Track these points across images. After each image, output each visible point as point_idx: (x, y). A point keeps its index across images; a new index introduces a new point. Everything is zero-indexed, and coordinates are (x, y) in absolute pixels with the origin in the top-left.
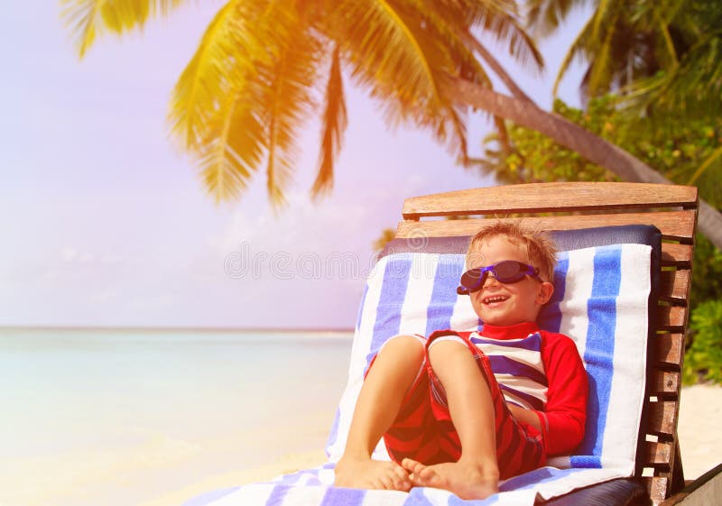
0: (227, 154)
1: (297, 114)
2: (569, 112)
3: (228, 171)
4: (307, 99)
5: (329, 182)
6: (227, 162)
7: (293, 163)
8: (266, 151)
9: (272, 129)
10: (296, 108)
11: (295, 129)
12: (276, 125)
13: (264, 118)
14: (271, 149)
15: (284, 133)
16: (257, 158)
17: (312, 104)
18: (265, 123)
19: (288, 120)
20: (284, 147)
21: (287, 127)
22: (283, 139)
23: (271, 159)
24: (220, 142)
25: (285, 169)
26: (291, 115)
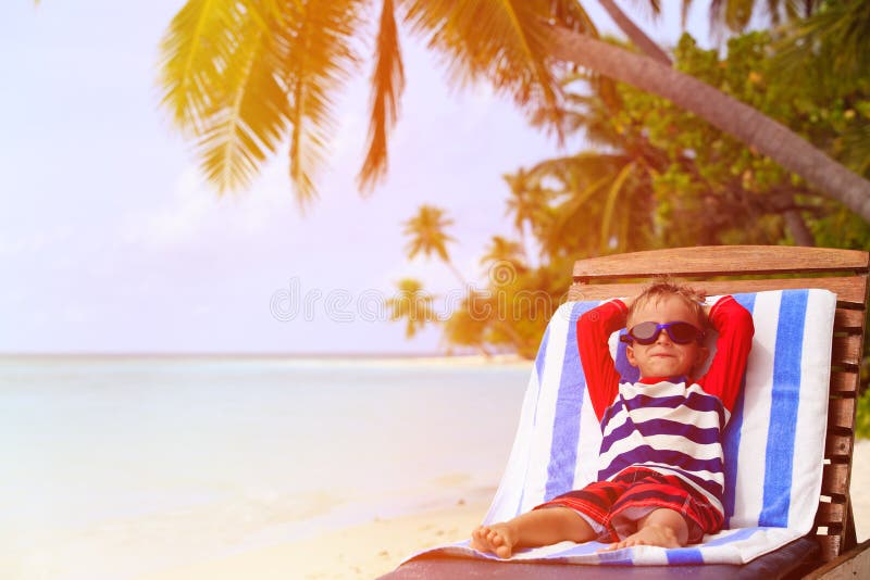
0: (239, 131)
1: (331, 73)
2: (699, 56)
3: (238, 153)
4: (346, 53)
5: (382, 166)
6: (237, 140)
7: (327, 139)
8: (290, 126)
9: (298, 94)
10: (332, 65)
11: (330, 93)
12: (304, 89)
13: (289, 81)
14: (296, 122)
15: (315, 99)
16: (277, 135)
17: (353, 59)
18: (289, 86)
19: (319, 80)
20: (315, 118)
21: (318, 90)
22: (314, 107)
23: (296, 136)
24: (230, 115)
25: (316, 147)
26: (324, 74)
